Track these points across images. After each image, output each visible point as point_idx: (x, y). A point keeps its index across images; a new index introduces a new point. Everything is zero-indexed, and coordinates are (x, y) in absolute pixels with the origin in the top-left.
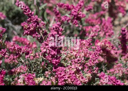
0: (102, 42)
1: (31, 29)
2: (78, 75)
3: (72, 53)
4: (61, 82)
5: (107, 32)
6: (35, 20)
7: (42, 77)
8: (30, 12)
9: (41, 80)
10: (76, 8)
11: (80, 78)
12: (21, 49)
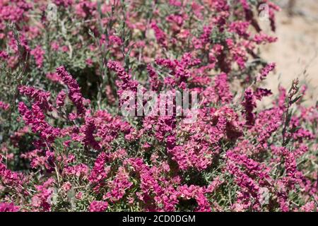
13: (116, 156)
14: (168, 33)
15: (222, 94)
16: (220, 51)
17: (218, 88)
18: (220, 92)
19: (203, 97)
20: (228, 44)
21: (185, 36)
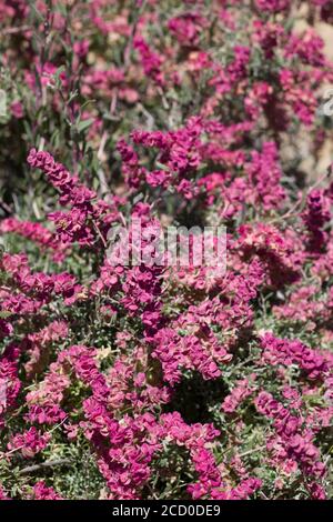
0: (257, 236)
1: (74, 228)
2: (205, 340)
3: (182, 277)
4: (171, 373)
5: (267, 194)
6: (83, 200)
7: (106, 347)
8: (67, 180)
9: (105, 356)
10: (181, 143)
11: (213, 351)
12: (53, 285)
13: (46, 337)
14: (172, 45)
15: (265, 190)
16: (266, 95)
17: (258, 177)
18: (260, 185)
19: (227, 203)
20: (283, 82)
21: (199, 66)
